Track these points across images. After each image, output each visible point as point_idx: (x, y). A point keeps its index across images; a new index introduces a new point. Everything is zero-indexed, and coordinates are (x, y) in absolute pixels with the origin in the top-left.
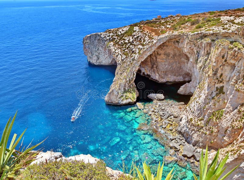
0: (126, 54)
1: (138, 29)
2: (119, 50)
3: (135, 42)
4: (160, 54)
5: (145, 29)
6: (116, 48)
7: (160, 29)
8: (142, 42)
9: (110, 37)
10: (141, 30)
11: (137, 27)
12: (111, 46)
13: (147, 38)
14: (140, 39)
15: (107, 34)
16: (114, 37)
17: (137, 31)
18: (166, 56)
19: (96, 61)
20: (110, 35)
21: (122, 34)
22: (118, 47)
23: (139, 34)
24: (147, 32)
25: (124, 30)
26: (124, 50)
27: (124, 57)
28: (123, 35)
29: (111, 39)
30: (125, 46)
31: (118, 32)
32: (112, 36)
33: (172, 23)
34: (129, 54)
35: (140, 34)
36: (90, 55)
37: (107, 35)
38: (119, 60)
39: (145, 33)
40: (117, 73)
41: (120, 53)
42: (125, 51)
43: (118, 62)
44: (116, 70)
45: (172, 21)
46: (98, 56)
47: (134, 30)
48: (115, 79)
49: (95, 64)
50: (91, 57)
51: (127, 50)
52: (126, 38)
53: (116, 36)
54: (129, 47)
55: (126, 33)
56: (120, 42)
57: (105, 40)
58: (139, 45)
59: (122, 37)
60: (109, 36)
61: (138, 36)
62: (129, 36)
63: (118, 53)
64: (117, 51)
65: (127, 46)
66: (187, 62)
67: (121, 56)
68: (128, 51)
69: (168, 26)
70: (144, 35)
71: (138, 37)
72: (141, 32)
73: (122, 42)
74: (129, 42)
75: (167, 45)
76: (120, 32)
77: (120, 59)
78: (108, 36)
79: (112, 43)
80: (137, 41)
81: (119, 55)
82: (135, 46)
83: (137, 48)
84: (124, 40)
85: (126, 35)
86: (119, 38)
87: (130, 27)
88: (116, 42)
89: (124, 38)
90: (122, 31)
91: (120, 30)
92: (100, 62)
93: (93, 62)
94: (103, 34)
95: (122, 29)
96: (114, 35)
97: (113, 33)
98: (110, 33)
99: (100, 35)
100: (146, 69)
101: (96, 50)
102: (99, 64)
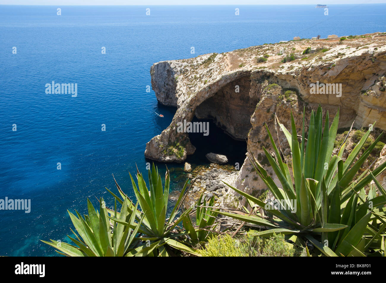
9: (182, 67)
15: (179, 63)
16: (187, 68)
19: (165, 100)
20: (182, 65)
21: (197, 65)
29: (183, 70)
32: (185, 67)
36: (157, 91)
37: (178, 64)
46: (167, 92)
49: (163, 104)
50: (158, 93)
53: (190, 66)
57: (174, 72)
78: (179, 67)
84: (197, 73)
85: (202, 66)
86: (192, 70)
87: (213, 55)
88: (186, 75)
89: (198, 70)
90: (201, 60)
91: (198, 59)
92: (169, 102)
93: (161, 101)
94: (173, 62)
95: (202, 57)
96: (188, 65)
97: (187, 63)
98: (183, 62)
99: (170, 64)
100: (222, 117)
101: (164, 85)
102: (168, 104)
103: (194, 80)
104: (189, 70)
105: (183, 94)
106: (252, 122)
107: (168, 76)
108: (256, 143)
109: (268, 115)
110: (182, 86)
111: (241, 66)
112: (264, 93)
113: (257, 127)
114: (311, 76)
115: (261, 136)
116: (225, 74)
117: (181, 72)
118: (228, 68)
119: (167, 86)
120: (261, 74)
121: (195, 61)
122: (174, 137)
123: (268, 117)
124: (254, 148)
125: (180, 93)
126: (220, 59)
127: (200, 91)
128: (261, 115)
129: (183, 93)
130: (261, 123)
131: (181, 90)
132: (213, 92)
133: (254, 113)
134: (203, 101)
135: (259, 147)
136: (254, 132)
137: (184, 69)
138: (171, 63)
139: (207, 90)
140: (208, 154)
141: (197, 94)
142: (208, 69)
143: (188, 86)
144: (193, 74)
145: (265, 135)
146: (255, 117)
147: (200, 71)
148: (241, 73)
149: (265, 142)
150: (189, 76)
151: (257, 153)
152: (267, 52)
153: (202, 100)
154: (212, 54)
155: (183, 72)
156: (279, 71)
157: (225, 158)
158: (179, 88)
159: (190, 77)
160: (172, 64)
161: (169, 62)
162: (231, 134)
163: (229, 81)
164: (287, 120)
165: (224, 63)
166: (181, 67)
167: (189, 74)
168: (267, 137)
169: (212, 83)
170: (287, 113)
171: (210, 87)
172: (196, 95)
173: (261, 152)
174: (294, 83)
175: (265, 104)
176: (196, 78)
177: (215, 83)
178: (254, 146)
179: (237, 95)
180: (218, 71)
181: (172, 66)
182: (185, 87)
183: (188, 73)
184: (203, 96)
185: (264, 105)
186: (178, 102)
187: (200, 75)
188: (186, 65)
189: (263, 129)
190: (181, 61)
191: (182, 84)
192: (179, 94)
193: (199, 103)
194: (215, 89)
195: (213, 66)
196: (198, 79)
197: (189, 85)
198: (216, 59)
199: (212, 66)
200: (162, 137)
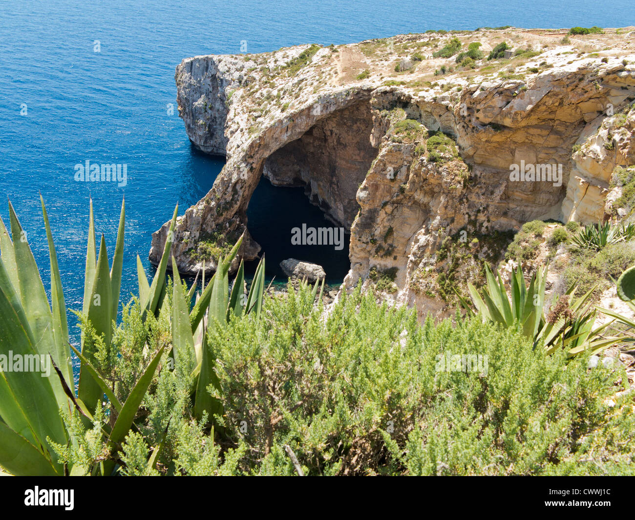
9: (243, 72)
15: (236, 61)
16: (254, 75)
19: (205, 142)
20: (243, 67)
21: (276, 68)
29: (245, 78)
32: (250, 71)
36: (188, 120)
37: (235, 64)
46: (210, 125)
49: (202, 149)
50: (191, 126)
53: (261, 70)
57: (226, 81)
78: (237, 70)
84: (273, 86)
85: (286, 72)
86: (264, 79)
87: (311, 49)
88: (251, 89)
89: (276, 80)
90: (283, 58)
91: (279, 55)
92: (215, 146)
93: (198, 143)
94: (224, 60)
95: (287, 51)
96: (256, 66)
97: (255, 62)
98: (248, 60)
99: (217, 63)
100: (321, 184)
101: (205, 109)
102: (212, 151)
103: (266, 102)
104: (257, 77)
105: (239, 129)
106: (360, 200)
107: (213, 88)
108: (367, 243)
109: (392, 185)
110: (239, 113)
111: (361, 78)
112: (386, 139)
113: (370, 211)
114: (478, 107)
115: (379, 230)
116: (326, 92)
117: (240, 82)
118: (335, 80)
119: (210, 111)
120: (390, 97)
121: (272, 60)
122: (213, 222)
123: (393, 190)
124: (362, 254)
125: (234, 127)
126: (322, 59)
127: (271, 127)
128: (379, 184)
129: (241, 128)
130: (377, 203)
131: (236, 122)
132: (298, 130)
133: (365, 182)
134: (277, 148)
135: (373, 251)
136: (364, 221)
137: (247, 76)
138: (220, 61)
139: (285, 125)
140: (285, 261)
141: (265, 133)
142: (296, 80)
143: (251, 114)
144: (265, 88)
145: (385, 227)
146: (365, 188)
147: (281, 82)
148: (358, 93)
149: (386, 241)
150: (257, 91)
151: (368, 264)
152: (422, 50)
153: (275, 147)
154: (310, 46)
155: (246, 81)
156: (421, 94)
157: (318, 271)
158: (232, 117)
159: (258, 95)
160: (223, 63)
161: (215, 58)
162: (339, 220)
163: (332, 109)
164: (430, 199)
165: (330, 68)
166: (242, 70)
167: (257, 87)
168: (390, 232)
169: (296, 111)
170: (428, 185)
171: (292, 118)
172: (261, 135)
173: (376, 264)
174: (448, 122)
175: (387, 162)
176: (269, 97)
177: (303, 111)
178: (363, 250)
179: (353, 139)
180: (316, 84)
181: (222, 67)
182: (246, 116)
183: (255, 85)
184: (276, 138)
185: (385, 165)
186: (228, 146)
187: (279, 91)
188: (253, 67)
189: (382, 215)
190: (242, 57)
191: (240, 108)
192: (231, 129)
193: (268, 152)
194: (303, 125)
195: (307, 72)
196: (273, 100)
197: (255, 111)
198: (315, 59)
199: (304, 72)
200: (186, 221)
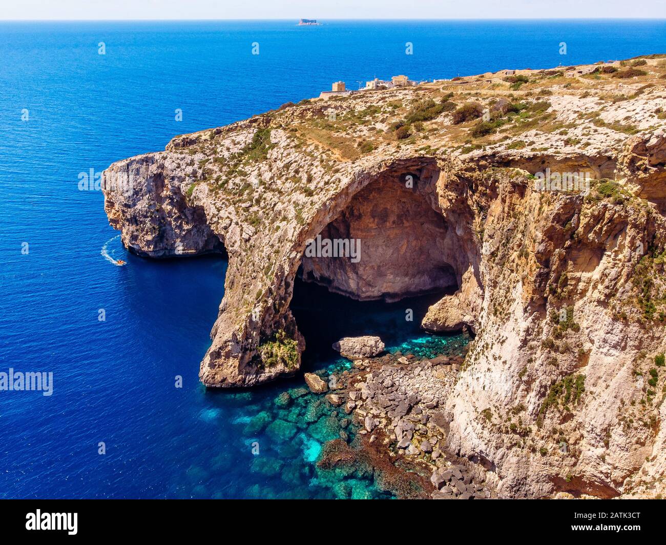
0: (255, 222)
1: (284, 138)
2: (231, 208)
3: (279, 182)
4: (360, 217)
5: (308, 136)
6: (219, 204)
7: (354, 134)
8: (304, 180)
9: (196, 166)
10: (296, 142)
11: (280, 130)
12: (201, 196)
13: (317, 171)
14: (297, 172)
15: (183, 156)
16: (210, 166)
17: (283, 144)
18: (376, 220)
19: (155, 246)
20: (192, 161)
21: (233, 157)
22: (228, 200)
23: (289, 154)
24: (317, 147)
25: (238, 143)
26: (247, 209)
27: (249, 229)
28: (237, 158)
29: (200, 171)
30: (248, 194)
31: (219, 150)
32: (203, 163)
33: (392, 114)
34: (266, 222)
35: (294, 156)
38: (235, 242)
39: (309, 150)
40: (232, 283)
41: (235, 218)
42: (251, 210)
43: (230, 248)
44: (227, 274)
45: (390, 109)
46: (159, 227)
47: (273, 141)
48: (224, 301)
51: (255, 208)
52: (248, 169)
53: (215, 162)
54: (260, 197)
55: (247, 150)
56: (230, 181)
58: (294, 190)
59: (236, 165)
60: (192, 163)
61: (287, 161)
62: (256, 161)
63: (228, 217)
64: (223, 213)
65: (256, 196)
66: (441, 233)
67: (238, 229)
68: (261, 213)
69: (379, 126)
70: (308, 158)
71: (287, 166)
72: (295, 147)
73: (237, 180)
74: (262, 183)
75: (379, 189)
76: (228, 149)
77: (237, 238)
78: (188, 164)
79: (204, 187)
80: (287, 179)
81: (233, 225)
82: (280, 192)
83: (289, 201)
87: (260, 132)
93: (145, 249)
96: (207, 158)
97: (204, 154)
98: (194, 152)
99: (160, 161)
104: (216, 168)
107: (157, 188)
119: (156, 213)
137: (202, 170)
138: (164, 158)
155: (202, 174)
160: (169, 160)
166: (194, 164)
181: (170, 165)
188: (204, 159)
